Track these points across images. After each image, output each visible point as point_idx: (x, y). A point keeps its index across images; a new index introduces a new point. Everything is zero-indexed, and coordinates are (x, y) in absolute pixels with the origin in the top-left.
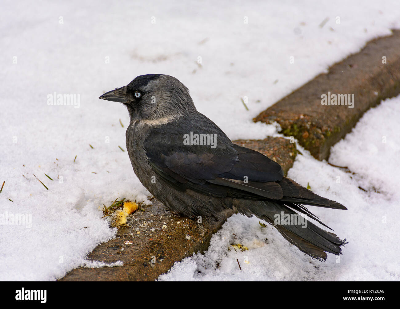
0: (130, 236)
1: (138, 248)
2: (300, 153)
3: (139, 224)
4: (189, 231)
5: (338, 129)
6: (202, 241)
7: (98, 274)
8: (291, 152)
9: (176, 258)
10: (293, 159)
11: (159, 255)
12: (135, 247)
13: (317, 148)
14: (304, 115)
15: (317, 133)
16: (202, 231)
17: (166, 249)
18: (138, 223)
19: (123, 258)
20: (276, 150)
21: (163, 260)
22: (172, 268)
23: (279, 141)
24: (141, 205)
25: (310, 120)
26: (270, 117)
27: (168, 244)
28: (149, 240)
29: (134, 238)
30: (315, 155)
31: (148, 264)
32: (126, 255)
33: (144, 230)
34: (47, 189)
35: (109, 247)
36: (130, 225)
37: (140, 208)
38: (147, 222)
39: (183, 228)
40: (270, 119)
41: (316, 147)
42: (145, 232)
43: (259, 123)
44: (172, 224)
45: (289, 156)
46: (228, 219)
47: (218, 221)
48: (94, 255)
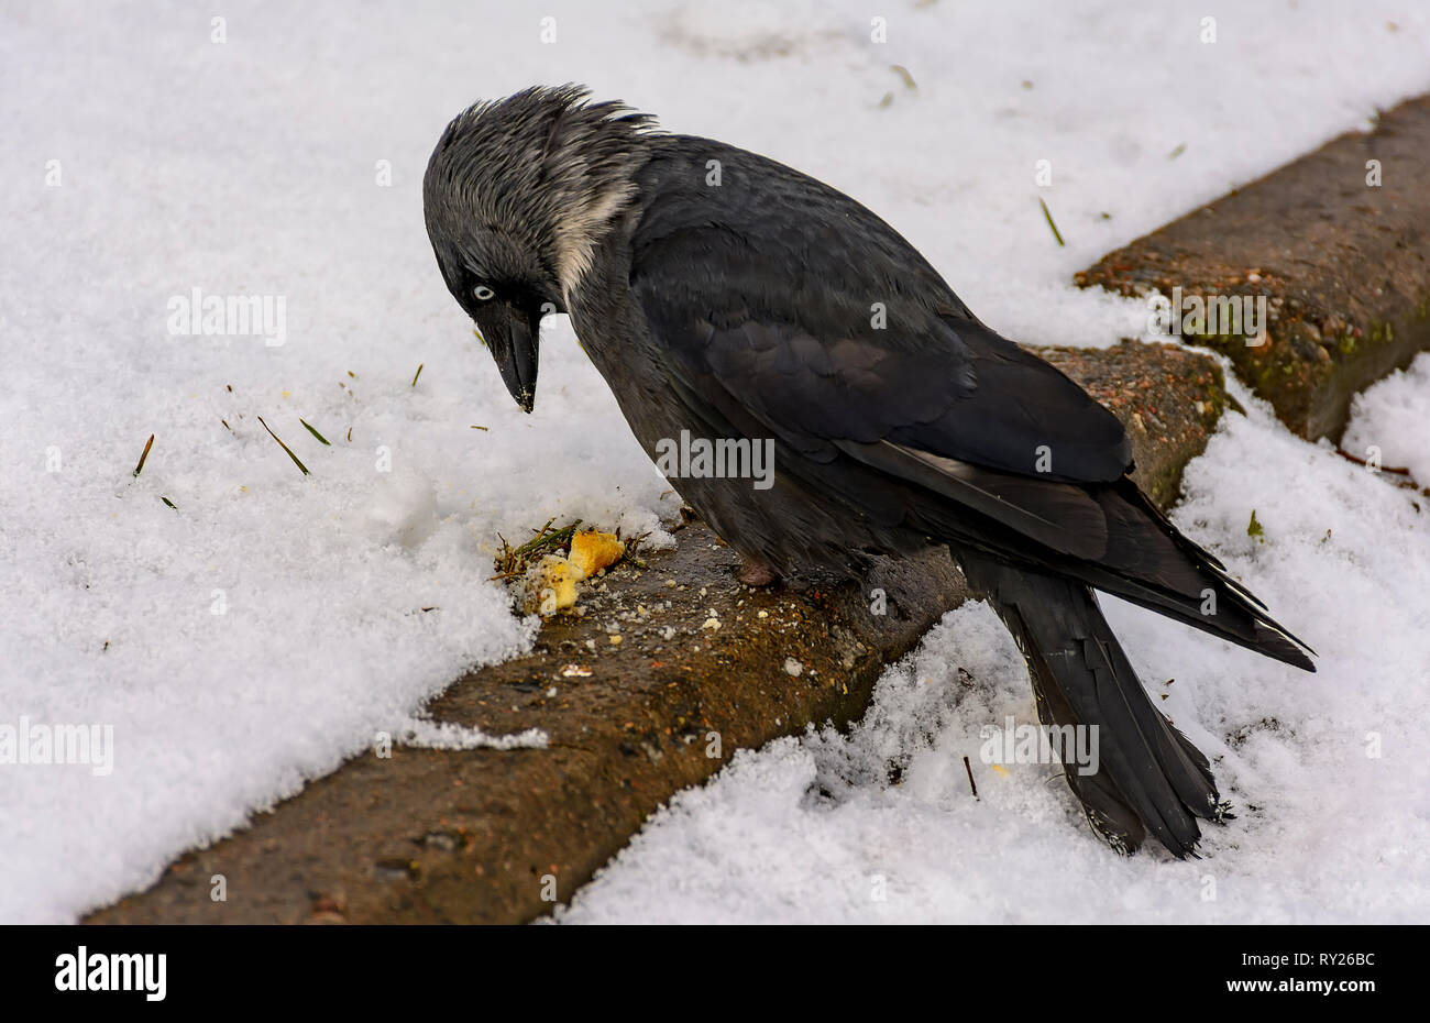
0: (586, 649)
1: (608, 691)
2: (1236, 406)
3: (619, 613)
4: (799, 644)
5: (1383, 331)
6: (845, 687)
7: (456, 769)
8: (1204, 400)
9: (745, 735)
10: (1210, 424)
11: (682, 720)
12: (597, 687)
13: (1302, 393)
14: (1263, 274)
15: (1306, 337)
16: (845, 649)
17: (707, 700)
18: (620, 607)
19: (550, 721)
20: (1146, 389)
21: (694, 737)
22: (725, 768)
23: (1163, 355)
24: (635, 547)
25: (1282, 292)
26: (1138, 273)
27: (717, 686)
28: (650, 665)
29: (596, 656)
30: (1294, 416)
31: (641, 748)
32: (562, 711)
33: (637, 633)
34: (305, 471)
35: (503, 681)
36: (587, 613)
37: (630, 557)
38: (650, 606)
39: (777, 633)
40: (1138, 280)
41: (1296, 390)
42: (637, 640)
43: (1096, 291)
44: (739, 618)
45: (1195, 411)
46: (946, 617)
47: (910, 619)
48: (449, 704)
